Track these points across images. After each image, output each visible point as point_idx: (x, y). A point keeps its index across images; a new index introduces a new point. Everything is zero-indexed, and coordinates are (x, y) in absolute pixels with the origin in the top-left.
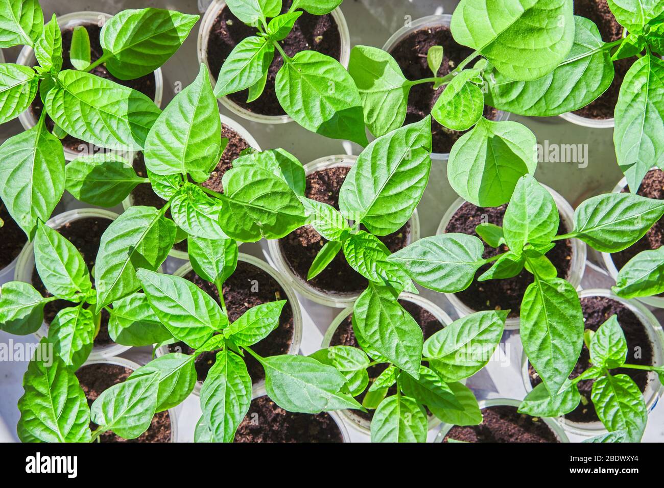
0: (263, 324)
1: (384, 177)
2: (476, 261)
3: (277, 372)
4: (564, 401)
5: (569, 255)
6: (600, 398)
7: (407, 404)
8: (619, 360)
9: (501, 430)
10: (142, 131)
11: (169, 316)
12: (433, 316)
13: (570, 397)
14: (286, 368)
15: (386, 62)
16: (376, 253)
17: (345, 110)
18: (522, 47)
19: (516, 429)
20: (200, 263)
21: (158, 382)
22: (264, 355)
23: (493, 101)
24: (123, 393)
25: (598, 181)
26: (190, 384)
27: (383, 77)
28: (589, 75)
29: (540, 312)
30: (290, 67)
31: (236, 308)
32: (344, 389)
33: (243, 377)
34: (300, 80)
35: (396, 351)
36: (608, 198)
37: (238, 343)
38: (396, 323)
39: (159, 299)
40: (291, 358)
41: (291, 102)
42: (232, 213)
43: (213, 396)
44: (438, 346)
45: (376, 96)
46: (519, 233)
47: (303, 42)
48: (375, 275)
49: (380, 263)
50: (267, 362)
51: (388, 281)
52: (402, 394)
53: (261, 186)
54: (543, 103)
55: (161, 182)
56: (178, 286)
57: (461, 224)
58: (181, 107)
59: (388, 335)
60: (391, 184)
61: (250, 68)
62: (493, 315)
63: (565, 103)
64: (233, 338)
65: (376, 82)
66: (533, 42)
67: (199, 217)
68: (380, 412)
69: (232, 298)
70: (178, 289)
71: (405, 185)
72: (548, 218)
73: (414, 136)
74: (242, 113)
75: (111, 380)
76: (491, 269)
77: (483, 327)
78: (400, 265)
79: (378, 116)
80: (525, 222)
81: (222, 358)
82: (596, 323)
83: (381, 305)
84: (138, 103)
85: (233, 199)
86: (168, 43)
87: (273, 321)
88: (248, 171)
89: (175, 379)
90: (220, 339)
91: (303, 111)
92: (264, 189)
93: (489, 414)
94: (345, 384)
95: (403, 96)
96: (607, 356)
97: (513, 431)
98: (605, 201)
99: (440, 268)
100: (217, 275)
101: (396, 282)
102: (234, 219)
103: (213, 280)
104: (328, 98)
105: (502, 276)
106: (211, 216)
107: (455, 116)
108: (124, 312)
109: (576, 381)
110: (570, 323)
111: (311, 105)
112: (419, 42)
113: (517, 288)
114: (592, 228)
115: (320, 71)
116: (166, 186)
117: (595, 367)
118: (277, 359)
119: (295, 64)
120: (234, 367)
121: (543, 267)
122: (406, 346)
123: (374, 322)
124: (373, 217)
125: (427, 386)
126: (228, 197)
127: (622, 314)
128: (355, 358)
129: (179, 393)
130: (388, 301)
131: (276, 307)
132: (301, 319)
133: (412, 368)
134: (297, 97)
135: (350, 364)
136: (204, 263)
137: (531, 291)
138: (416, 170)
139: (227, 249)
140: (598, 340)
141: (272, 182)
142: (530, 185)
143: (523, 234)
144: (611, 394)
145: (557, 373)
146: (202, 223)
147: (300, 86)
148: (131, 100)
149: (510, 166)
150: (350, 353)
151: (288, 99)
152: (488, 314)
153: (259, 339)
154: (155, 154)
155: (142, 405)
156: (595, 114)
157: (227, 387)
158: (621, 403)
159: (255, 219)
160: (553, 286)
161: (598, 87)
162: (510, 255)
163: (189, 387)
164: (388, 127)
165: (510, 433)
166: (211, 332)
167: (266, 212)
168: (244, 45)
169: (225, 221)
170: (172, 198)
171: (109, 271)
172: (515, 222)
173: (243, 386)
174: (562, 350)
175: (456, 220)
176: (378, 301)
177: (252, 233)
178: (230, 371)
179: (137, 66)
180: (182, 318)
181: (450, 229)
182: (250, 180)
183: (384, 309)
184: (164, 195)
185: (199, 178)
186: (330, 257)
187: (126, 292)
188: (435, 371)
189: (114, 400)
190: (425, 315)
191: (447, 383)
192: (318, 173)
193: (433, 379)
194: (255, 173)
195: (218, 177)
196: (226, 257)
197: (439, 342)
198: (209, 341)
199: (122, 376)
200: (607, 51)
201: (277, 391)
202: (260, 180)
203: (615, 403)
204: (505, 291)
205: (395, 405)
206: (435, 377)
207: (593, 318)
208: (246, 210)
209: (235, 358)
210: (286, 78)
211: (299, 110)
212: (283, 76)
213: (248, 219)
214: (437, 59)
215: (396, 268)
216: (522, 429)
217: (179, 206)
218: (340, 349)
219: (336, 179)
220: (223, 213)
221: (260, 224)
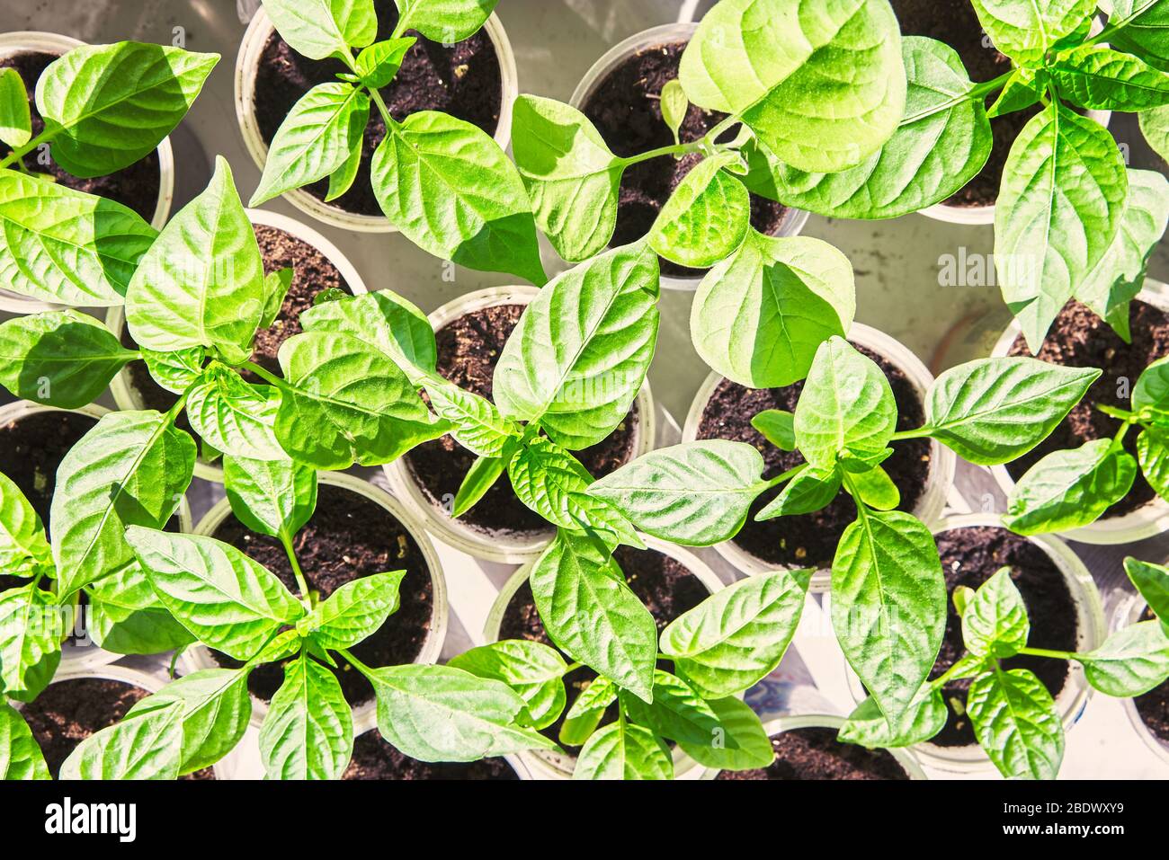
0: (367, 611)
1: (573, 343)
2: (751, 485)
3: (398, 694)
4: (918, 720)
5: (927, 454)
6: (983, 710)
7: (638, 738)
8: (1015, 643)
9: (811, 766)
10: (123, 270)
11: (192, 608)
12: (685, 568)
13: (929, 711)
14: (413, 686)
15: (576, 126)
16: (567, 478)
17: (501, 220)
18: (813, 114)
19: (838, 764)
20: (249, 502)
21: (182, 720)
22: (374, 664)
23: (776, 190)
24: (116, 743)
25: (984, 301)
26: (239, 723)
27: (571, 153)
28: (946, 144)
29: (868, 575)
30: (398, 141)
31: (328, 566)
32: (522, 718)
33: (337, 704)
34: (417, 165)
35: (610, 654)
36: (986, 367)
37: (327, 645)
38: (607, 604)
39: (171, 577)
40: (422, 670)
41: (402, 205)
42: (300, 415)
43: (283, 739)
44: (689, 636)
45: (560, 187)
46: (827, 435)
47: (433, 76)
48: (568, 518)
49: (575, 497)
50: (378, 676)
51: (591, 528)
52: (628, 720)
53: (349, 367)
54: (866, 194)
55: (165, 362)
56: (206, 552)
57: (732, 403)
58: (186, 235)
59: (594, 626)
60: (587, 358)
61: (325, 141)
62: (785, 578)
63: (906, 195)
64: (314, 637)
65: (560, 161)
66: (831, 107)
67: (242, 422)
68: (588, 754)
69: (320, 548)
70: (205, 558)
71: (614, 358)
72: (877, 408)
73: (626, 269)
74: (322, 214)
75: (107, 703)
76: (778, 498)
77: (768, 601)
78: (611, 502)
79: (566, 223)
80: (836, 417)
81: (296, 674)
82: (977, 570)
83: (580, 572)
84: (113, 221)
85: (300, 388)
86: (163, 107)
87: (385, 605)
88: (323, 339)
89: (212, 714)
90: (292, 638)
91: (425, 221)
92: (355, 371)
93: (788, 740)
94: (524, 708)
95: (609, 187)
96: (994, 637)
97: (833, 767)
98: (982, 371)
99: (683, 503)
100: (281, 521)
101: (605, 530)
102: (304, 426)
103: (274, 532)
104: (470, 197)
105: (800, 510)
106: (263, 420)
107: (695, 242)
108: (114, 594)
109: (939, 683)
110: (922, 592)
111: (438, 211)
112: (647, 73)
113: (834, 514)
114: (959, 419)
115: (453, 148)
116: (175, 370)
117: (972, 657)
118: (397, 672)
119: (406, 135)
120: (319, 688)
121: (876, 486)
122: (626, 645)
123: (568, 602)
124: (558, 416)
125: (671, 706)
126: (293, 385)
127: (1023, 552)
128: (540, 662)
129: (220, 738)
130: (592, 563)
131: (388, 582)
132: (445, 586)
133: (639, 684)
134: (411, 197)
135: (532, 672)
136: (256, 501)
137: (852, 536)
138: (631, 331)
139: (298, 474)
140: (978, 611)
141: (369, 360)
142: (841, 354)
143: (833, 436)
144: (1002, 704)
145: (900, 683)
146: (247, 434)
147: (417, 175)
148: (99, 215)
149: (805, 315)
150: (530, 651)
151: (396, 199)
152: (776, 577)
153: (361, 636)
154: (146, 317)
155: (153, 763)
156: (968, 197)
157: (308, 722)
158: (1019, 720)
159: (341, 428)
160: (891, 526)
161: (965, 167)
162: (813, 470)
163: (238, 727)
164: (586, 242)
165: (828, 771)
166: (275, 626)
167: (360, 414)
168: (312, 100)
169: (287, 431)
170: (188, 391)
171: (75, 531)
172: (817, 419)
173: (338, 721)
174: (909, 642)
175: (723, 395)
176: (574, 564)
177: (337, 453)
178: (313, 695)
179: (108, 151)
180: (217, 607)
181: (713, 412)
182: (329, 356)
183: (585, 578)
184: (174, 385)
185: (234, 356)
186: (491, 475)
187: (111, 566)
188: (685, 679)
189: (101, 756)
190: (672, 566)
191: (706, 701)
192: (468, 317)
193: (682, 694)
194: (337, 343)
195: (285, 330)
196: (296, 489)
197: (689, 629)
198: (272, 644)
199: (127, 694)
200: (980, 100)
201: (399, 728)
202: (347, 356)
203: (1008, 720)
204: (813, 520)
205: (613, 741)
206: (685, 690)
207: (971, 561)
208: (324, 410)
209: (319, 672)
210: (392, 161)
211: (418, 220)
212: (385, 156)
213: (329, 428)
214: (677, 106)
215: (604, 505)
216: (849, 765)
217: (201, 404)
218: (512, 645)
219: (503, 326)
220: (284, 413)
221: (350, 436)
